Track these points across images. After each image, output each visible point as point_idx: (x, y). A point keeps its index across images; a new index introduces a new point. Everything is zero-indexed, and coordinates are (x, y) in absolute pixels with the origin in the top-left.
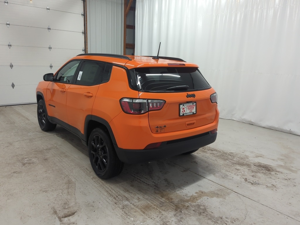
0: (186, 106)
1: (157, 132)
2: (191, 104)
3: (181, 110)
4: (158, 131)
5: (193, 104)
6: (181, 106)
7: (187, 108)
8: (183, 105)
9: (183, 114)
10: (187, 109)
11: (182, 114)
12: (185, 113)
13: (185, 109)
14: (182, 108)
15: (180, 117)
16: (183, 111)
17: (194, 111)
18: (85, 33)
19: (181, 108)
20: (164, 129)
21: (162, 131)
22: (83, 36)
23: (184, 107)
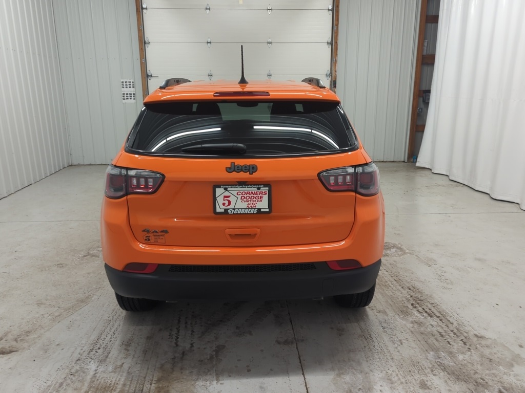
0: (235, 193)
1: (147, 241)
2: (253, 189)
3: (220, 200)
4: (149, 240)
5: (259, 189)
6: (219, 191)
7: (239, 197)
8: (226, 189)
9: (226, 210)
10: (239, 200)
11: (223, 211)
12: (232, 206)
13: (232, 199)
14: (222, 197)
15: (216, 216)
16: (227, 203)
17: (263, 205)
18: (334, 44)
19: (217, 195)
20: (163, 237)
21: (159, 241)
22: (327, 50)
23: (227, 194)
